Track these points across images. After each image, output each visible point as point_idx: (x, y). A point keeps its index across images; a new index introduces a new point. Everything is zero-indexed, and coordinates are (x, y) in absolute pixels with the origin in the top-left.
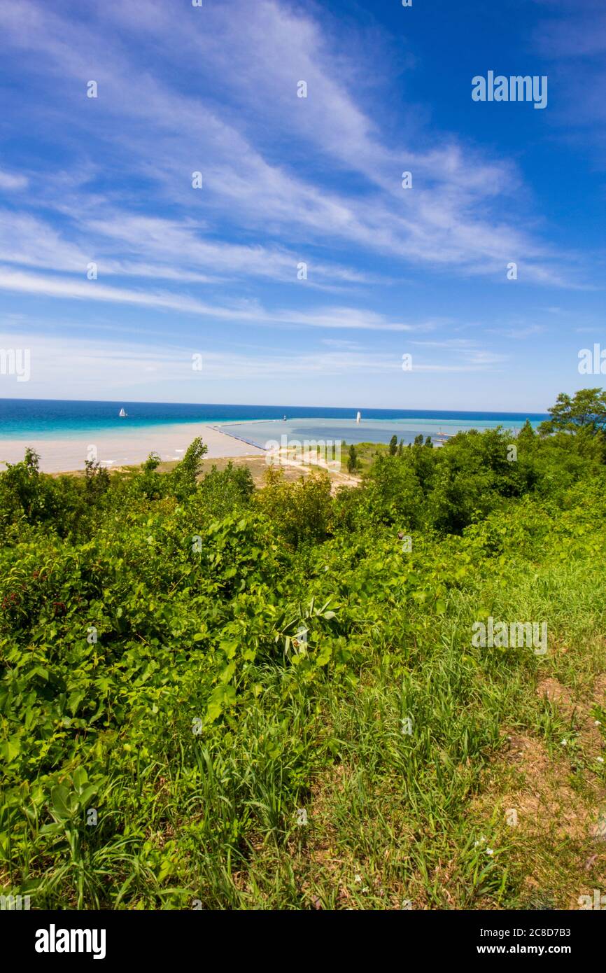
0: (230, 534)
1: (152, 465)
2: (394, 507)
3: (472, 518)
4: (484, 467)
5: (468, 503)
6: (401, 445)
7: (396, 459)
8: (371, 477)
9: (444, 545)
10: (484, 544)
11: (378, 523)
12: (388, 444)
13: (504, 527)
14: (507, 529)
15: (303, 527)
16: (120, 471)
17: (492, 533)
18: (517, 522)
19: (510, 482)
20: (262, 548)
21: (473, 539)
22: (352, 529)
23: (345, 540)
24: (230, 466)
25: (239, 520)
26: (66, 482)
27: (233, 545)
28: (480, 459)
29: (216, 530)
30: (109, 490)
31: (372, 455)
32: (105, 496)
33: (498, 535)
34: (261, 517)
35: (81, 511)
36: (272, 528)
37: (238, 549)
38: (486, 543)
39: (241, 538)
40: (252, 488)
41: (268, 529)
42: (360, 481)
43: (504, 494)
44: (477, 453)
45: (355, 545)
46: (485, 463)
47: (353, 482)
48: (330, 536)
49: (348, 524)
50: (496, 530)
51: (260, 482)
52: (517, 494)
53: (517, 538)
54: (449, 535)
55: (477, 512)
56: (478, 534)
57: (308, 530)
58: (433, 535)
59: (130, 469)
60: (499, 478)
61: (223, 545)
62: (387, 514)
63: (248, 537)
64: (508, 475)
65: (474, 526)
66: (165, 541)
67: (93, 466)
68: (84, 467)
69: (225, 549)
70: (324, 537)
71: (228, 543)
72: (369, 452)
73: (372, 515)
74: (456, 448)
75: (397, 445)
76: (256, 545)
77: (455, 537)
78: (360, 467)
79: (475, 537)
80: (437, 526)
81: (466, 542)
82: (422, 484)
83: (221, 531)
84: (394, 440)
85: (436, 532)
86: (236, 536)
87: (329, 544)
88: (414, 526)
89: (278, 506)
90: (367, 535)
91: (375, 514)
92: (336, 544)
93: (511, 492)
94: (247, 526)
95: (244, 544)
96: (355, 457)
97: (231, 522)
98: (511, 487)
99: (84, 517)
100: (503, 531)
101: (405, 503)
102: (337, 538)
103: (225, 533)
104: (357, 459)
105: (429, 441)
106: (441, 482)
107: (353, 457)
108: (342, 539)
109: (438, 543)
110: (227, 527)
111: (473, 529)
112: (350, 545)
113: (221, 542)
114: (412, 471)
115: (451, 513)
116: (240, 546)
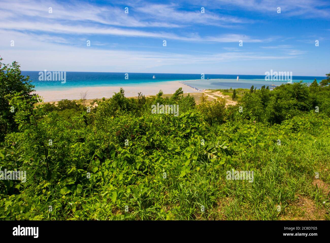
0: (188, 118)
1: (160, 94)
2: (251, 113)
3: (286, 118)
4: (292, 98)
5: (284, 112)
6: (255, 90)
7: (253, 94)
8: (241, 102)
9: (273, 127)
10: (291, 128)
11: (244, 118)
12: (249, 89)
13: (301, 121)
14: (302, 123)
15: (214, 118)
16: (149, 97)
17: (295, 123)
18: (307, 120)
19: (305, 105)
20: (200, 123)
21: (286, 126)
22: (234, 120)
23: (231, 123)
24: (189, 95)
25: (191, 113)
26: (133, 100)
27: (189, 121)
28: (291, 95)
29: (183, 116)
30: (146, 103)
31: (243, 93)
32: (144, 105)
33: (298, 125)
34: (199, 112)
35: (138, 109)
36: (203, 117)
37: (191, 123)
38: (292, 127)
39: (192, 119)
40: (195, 104)
41: (202, 117)
42: (237, 103)
43: (301, 110)
44: (289, 92)
45: (235, 126)
46: (293, 96)
47: (234, 103)
48: (225, 122)
49: (232, 118)
50: (297, 123)
51: (198, 102)
52: (307, 110)
53: (307, 126)
54: (275, 124)
55: (289, 115)
56: (288, 124)
57: (216, 119)
58: (267, 125)
59: (152, 96)
60: (299, 103)
61: (186, 121)
62: (248, 115)
63: (194, 119)
64: (304, 102)
65: (286, 121)
66: (165, 119)
67: (141, 95)
68: (137, 95)
69: (186, 123)
70: (222, 122)
71: (187, 121)
72: (241, 92)
73: (242, 115)
74: (279, 91)
75: (254, 90)
76: (197, 122)
77: (278, 125)
78: (237, 98)
79: (287, 125)
80: (269, 121)
81: (283, 127)
82: (263, 104)
83: (185, 116)
84: (252, 88)
85: (269, 123)
86: (190, 118)
87: (224, 125)
88: (259, 120)
89: (205, 111)
90: (240, 122)
91: (243, 115)
92: (227, 125)
93: (304, 109)
94: (194, 115)
95: (193, 121)
96: (236, 94)
97: (189, 113)
98: (305, 107)
99: (139, 111)
100: (301, 123)
101: (256, 111)
102: (228, 123)
103: (186, 117)
104: (236, 95)
105: (268, 88)
106: (271, 104)
107: (235, 94)
108: (230, 123)
109: (269, 128)
110: (187, 115)
111: (286, 122)
112: (233, 125)
113: (185, 120)
114: (260, 99)
115: (275, 115)
116: (191, 122)
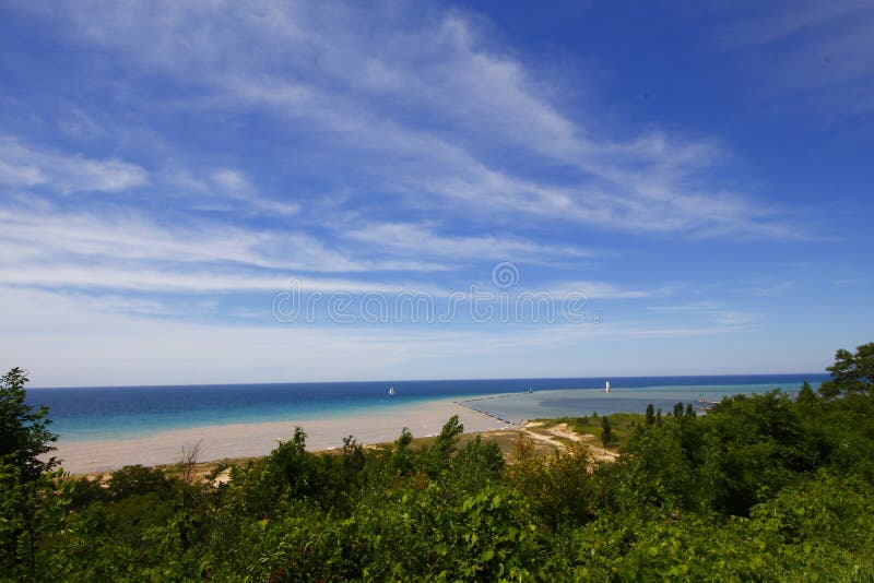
0: (485, 512)
1: (406, 440)
2: (661, 484)
3: (759, 496)
4: (762, 436)
5: (749, 478)
6: (659, 414)
7: (654, 429)
8: (630, 451)
9: (729, 528)
10: (779, 527)
11: (645, 502)
12: (643, 413)
13: (801, 505)
14: (806, 509)
15: (561, 506)
16: (374, 448)
17: (786, 513)
18: (816, 500)
19: (798, 453)
20: (519, 528)
21: (764, 521)
22: (616, 509)
23: (609, 522)
24: (478, 441)
25: (492, 496)
26: (328, 458)
27: (488, 523)
28: (755, 427)
29: (470, 506)
30: (365, 468)
31: (628, 426)
32: (361, 473)
33: (796, 516)
34: (516, 493)
35: (340, 488)
36: (528, 506)
37: (493, 529)
38: (782, 526)
39: (496, 516)
40: (501, 464)
41: (524, 506)
42: (618, 455)
43: (793, 467)
44: (752, 419)
45: (622, 528)
46: (763, 430)
47: (610, 457)
48: (592, 518)
49: (610, 502)
50: (791, 510)
51: (509, 458)
52: (809, 468)
53: (821, 521)
54: (733, 517)
55: (763, 488)
56: (769, 516)
57: (566, 511)
58: (712, 518)
59: (383, 445)
60: (784, 449)
61: (479, 524)
62: (653, 492)
63: (503, 515)
64: (793, 444)
65: (762, 505)
66: (420, 519)
67: (351, 443)
68: (342, 445)
69: (480, 528)
70: (585, 518)
71: (483, 522)
72: (624, 423)
73: (636, 493)
74: (725, 416)
75: (655, 415)
76: (512, 524)
77: (741, 520)
78: (616, 440)
79: (765, 519)
80: (716, 506)
81: (756, 525)
82: (690, 457)
83: (475, 507)
84: (650, 409)
85: (716, 513)
86: (491, 513)
87: (593, 527)
88: (688, 505)
89: (533, 482)
90: (634, 516)
91: (640, 492)
92: (600, 526)
93: (801, 466)
94: (502, 502)
95: (500, 523)
96: (609, 430)
97: (485, 498)
98: (801, 460)
99: (343, 493)
100: (801, 511)
101: (674, 479)
102: (600, 519)
103: (479, 510)
104: (612, 431)
105: (690, 409)
106: (711, 453)
107: (607, 430)
108: (606, 520)
109: (721, 527)
110: (481, 503)
111: (762, 509)
112: (616, 528)
113: (476, 519)
114: (677, 444)
115: (731, 490)
116: (496, 525)
